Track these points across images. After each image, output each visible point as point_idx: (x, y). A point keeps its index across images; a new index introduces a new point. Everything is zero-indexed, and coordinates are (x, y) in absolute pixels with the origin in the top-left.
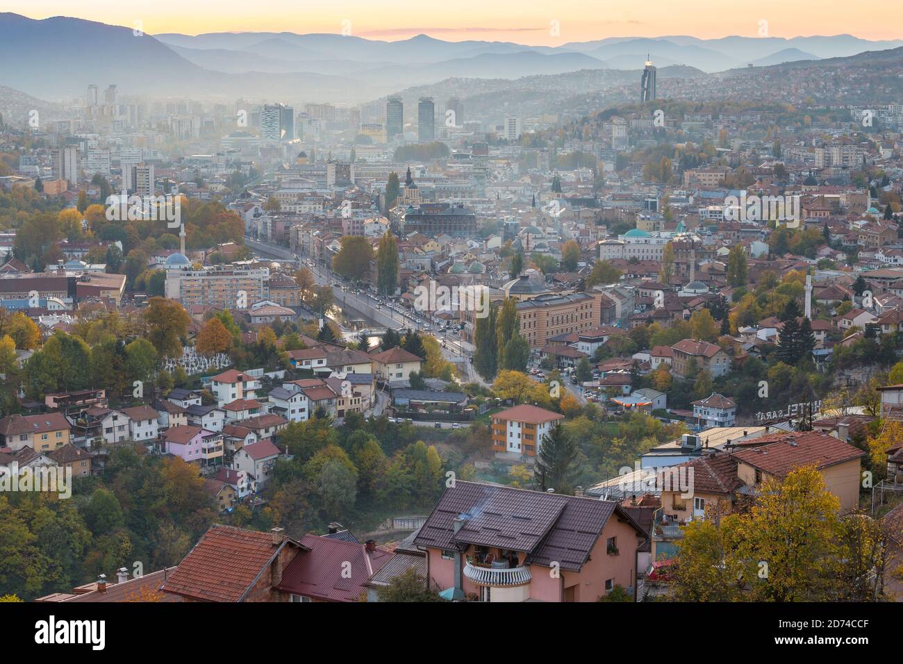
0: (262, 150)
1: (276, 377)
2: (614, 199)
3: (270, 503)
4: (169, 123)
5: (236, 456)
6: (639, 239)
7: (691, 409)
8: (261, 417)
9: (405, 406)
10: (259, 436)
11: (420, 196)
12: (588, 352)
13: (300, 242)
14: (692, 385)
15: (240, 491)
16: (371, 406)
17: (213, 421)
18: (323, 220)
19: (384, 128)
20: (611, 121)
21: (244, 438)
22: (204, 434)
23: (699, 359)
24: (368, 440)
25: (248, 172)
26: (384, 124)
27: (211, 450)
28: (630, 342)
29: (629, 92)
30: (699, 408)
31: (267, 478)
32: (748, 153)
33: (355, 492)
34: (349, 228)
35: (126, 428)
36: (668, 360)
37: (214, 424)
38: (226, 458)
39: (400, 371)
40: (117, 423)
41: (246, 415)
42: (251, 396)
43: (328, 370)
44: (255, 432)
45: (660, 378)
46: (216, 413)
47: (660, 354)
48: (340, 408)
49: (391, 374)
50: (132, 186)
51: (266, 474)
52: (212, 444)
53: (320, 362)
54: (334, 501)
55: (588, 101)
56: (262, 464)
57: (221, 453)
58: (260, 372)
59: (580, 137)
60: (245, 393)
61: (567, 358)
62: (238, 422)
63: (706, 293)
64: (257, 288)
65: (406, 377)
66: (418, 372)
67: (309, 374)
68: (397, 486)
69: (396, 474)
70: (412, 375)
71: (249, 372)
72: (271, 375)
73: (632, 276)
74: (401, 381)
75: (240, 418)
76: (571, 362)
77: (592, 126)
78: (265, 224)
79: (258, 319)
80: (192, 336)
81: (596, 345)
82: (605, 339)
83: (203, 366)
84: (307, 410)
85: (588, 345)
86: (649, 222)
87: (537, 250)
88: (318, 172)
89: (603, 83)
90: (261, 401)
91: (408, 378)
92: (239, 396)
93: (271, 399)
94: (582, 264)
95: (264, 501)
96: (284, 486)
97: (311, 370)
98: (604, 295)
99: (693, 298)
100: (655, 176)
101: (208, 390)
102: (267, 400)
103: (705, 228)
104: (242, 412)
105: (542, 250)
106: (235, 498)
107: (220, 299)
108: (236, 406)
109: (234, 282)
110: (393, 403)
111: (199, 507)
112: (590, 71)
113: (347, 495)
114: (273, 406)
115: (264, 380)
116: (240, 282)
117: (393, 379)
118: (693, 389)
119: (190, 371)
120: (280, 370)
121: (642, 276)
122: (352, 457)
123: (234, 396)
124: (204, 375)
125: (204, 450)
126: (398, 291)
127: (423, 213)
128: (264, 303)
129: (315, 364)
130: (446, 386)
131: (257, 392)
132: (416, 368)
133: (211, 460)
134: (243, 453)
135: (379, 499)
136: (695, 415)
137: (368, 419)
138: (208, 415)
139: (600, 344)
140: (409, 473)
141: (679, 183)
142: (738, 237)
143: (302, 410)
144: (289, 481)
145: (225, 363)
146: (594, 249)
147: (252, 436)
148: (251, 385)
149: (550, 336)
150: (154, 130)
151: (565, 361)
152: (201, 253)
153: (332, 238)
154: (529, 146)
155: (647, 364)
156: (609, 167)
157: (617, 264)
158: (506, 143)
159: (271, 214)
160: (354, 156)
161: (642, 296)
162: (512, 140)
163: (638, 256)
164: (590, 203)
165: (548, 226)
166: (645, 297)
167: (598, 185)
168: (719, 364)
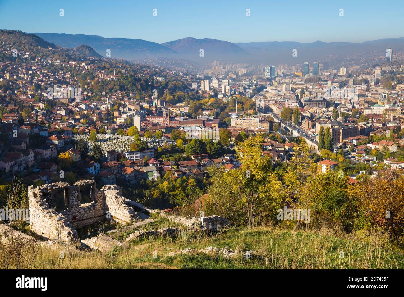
0: (265, 80)
2: (372, 95)
6: (378, 107)
7: (383, 161)
12: (355, 143)
13: (272, 109)
14: (384, 154)
18: (279, 102)
19: (302, 72)
20: (376, 68)
25: (260, 87)
28: (367, 140)
30: (386, 161)
34: (287, 105)
36: (377, 147)
40: (211, 163)
45: (374, 152)
47: (375, 145)
59: (365, 74)
63: (396, 125)
64: (257, 123)
73: (374, 119)
76: (349, 146)
78: (263, 103)
79: (257, 132)
82: (360, 139)
85: (355, 141)
86: (382, 102)
87: (344, 111)
88: (280, 87)
94: (358, 115)
97: (267, 149)
98: (362, 126)
99: (392, 126)
100: (387, 87)
105: (346, 111)
107: (246, 126)
109: (250, 122)
116: (252, 122)
118: (384, 156)
121: (377, 119)
127: (310, 100)
128: (259, 128)
141: (394, 89)
146: (363, 110)
150: (233, 73)
152: (242, 113)
153: (281, 108)
154: (348, 77)
155: (371, 147)
156: (373, 84)
157: (369, 116)
158: (341, 76)
159: (265, 100)
160: (292, 81)
161: (375, 126)
162: (343, 76)
163: (377, 113)
164: (363, 96)
165: (349, 103)
166: (376, 126)
167: (368, 90)
168: (393, 148)
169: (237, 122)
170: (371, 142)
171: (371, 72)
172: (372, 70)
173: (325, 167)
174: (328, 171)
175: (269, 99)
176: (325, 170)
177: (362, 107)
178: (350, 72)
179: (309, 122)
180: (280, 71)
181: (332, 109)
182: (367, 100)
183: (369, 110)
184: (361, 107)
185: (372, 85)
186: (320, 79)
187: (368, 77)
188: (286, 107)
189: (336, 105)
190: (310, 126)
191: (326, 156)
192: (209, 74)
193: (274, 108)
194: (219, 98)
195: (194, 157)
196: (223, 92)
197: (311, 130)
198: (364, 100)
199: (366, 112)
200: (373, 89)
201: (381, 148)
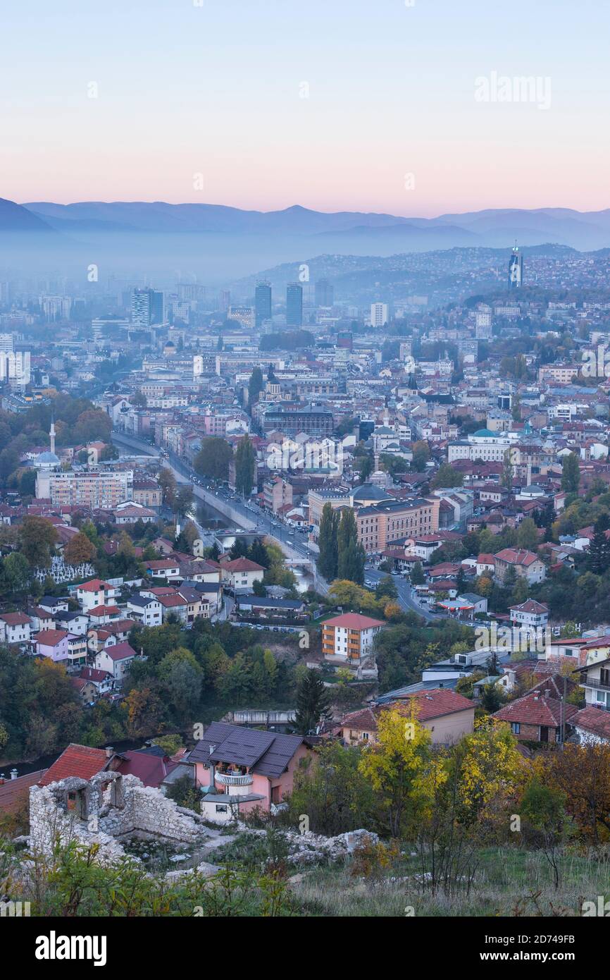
0: (132, 335)
1: (134, 585)
2: (468, 396)
3: (126, 699)
4: (41, 303)
5: (97, 657)
6: (487, 438)
7: (508, 612)
8: (120, 622)
9: (248, 611)
10: (118, 639)
11: (282, 391)
12: (424, 556)
13: (165, 438)
14: (511, 591)
15: (101, 687)
16: (218, 612)
17: (77, 626)
18: (187, 417)
19: (253, 312)
20: (477, 308)
21: (105, 641)
22: (70, 637)
23: (518, 567)
24: (213, 643)
25: (117, 360)
26: (253, 308)
27: (76, 652)
28: (462, 547)
29: (500, 273)
30: (516, 612)
31: (125, 676)
33: (200, 691)
34: (211, 425)
35: (3, 631)
36: (491, 567)
37: (79, 628)
38: (88, 658)
39: (245, 578)
41: (107, 619)
42: (112, 603)
43: (181, 579)
44: (115, 635)
45: (482, 585)
46: (80, 618)
47: (485, 561)
48: (190, 613)
49: (237, 582)
50: (5, 377)
51: (124, 672)
52: (78, 646)
53: (174, 572)
54: (181, 697)
55: (458, 282)
56: (120, 664)
57: (84, 654)
58: (118, 581)
59: (445, 325)
60: (106, 600)
61: (403, 561)
62: (100, 625)
63: (541, 497)
64: (121, 489)
65: (250, 585)
66: (260, 581)
67: (163, 582)
68: (237, 685)
69: (237, 674)
70: (255, 583)
71: (110, 582)
72: (130, 583)
73: (477, 477)
74: (246, 588)
75: (101, 622)
76: (408, 565)
77: (457, 313)
78: (132, 418)
79: (122, 519)
80: (61, 545)
81: (431, 550)
82: (440, 544)
83: (70, 576)
84: (160, 615)
85: (424, 549)
86: (499, 421)
87: (389, 449)
88: (185, 362)
89: (476, 262)
90: (120, 607)
91: (252, 586)
92: (101, 603)
93: (129, 605)
94: (431, 464)
95: (121, 697)
96: (139, 683)
97: (166, 579)
98: (444, 500)
99: (529, 501)
100: (511, 372)
101: (74, 598)
102: (126, 606)
103: (551, 427)
104: (103, 617)
105: (393, 450)
106: (97, 693)
107: (88, 499)
108: (99, 611)
109: (101, 483)
110: (238, 609)
111: (65, 702)
112: (462, 249)
113: (193, 692)
114: (131, 611)
115: (123, 588)
116: (106, 483)
117: (238, 586)
118: (511, 595)
119: (60, 579)
120: (137, 579)
121: (486, 477)
122: (199, 658)
123: (96, 602)
124: (71, 583)
125: (70, 652)
126: (255, 491)
127: (283, 411)
128: (128, 504)
129: (168, 573)
130: (285, 593)
131: (117, 599)
132: (259, 576)
133: (76, 660)
134: (104, 654)
135: (222, 695)
136: (512, 619)
137: (214, 623)
138: (74, 620)
139: (435, 548)
140: (248, 673)
141: (533, 378)
142: (582, 437)
143: (156, 615)
144: (143, 679)
145: (89, 573)
146: (444, 448)
147: (112, 639)
148: (111, 593)
149: (390, 540)
150: (25, 309)
151: (401, 563)
152: (70, 451)
153: (194, 437)
154: (393, 334)
155: (474, 570)
156: (470, 358)
157: (462, 465)
158: (371, 330)
159: (139, 409)
160: (221, 343)
161: (482, 499)
162: (378, 328)
163: (485, 457)
164: (445, 400)
165: (401, 424)
166: (484, 499)
167: (457, 378)
168: (535, 573)
169: (58, 485)
170: (473, 552)
171: (462, 320)
172: (465, 313)
173: (346, 636)
174: (355, 646)
175: (154, 405)
176: (346, 645)
177: (443, 436)
178: (399, 315)
179: (284, 487)
180: (180, 305)
181: (351, 440)
182: (457, 413)
183: (463, 448)
184: (437, 438)
185: (468, 364)
186: (308, 338)
187: (453, 334)
188: (208, 433)
189: (366, 431)
190: (289, 500)
191: (347, 599)
193: (171, 435)
197: (290, 513)
198: (445, 413)
199: (456, 453)
200: (470, 377)
201: (501, 570)
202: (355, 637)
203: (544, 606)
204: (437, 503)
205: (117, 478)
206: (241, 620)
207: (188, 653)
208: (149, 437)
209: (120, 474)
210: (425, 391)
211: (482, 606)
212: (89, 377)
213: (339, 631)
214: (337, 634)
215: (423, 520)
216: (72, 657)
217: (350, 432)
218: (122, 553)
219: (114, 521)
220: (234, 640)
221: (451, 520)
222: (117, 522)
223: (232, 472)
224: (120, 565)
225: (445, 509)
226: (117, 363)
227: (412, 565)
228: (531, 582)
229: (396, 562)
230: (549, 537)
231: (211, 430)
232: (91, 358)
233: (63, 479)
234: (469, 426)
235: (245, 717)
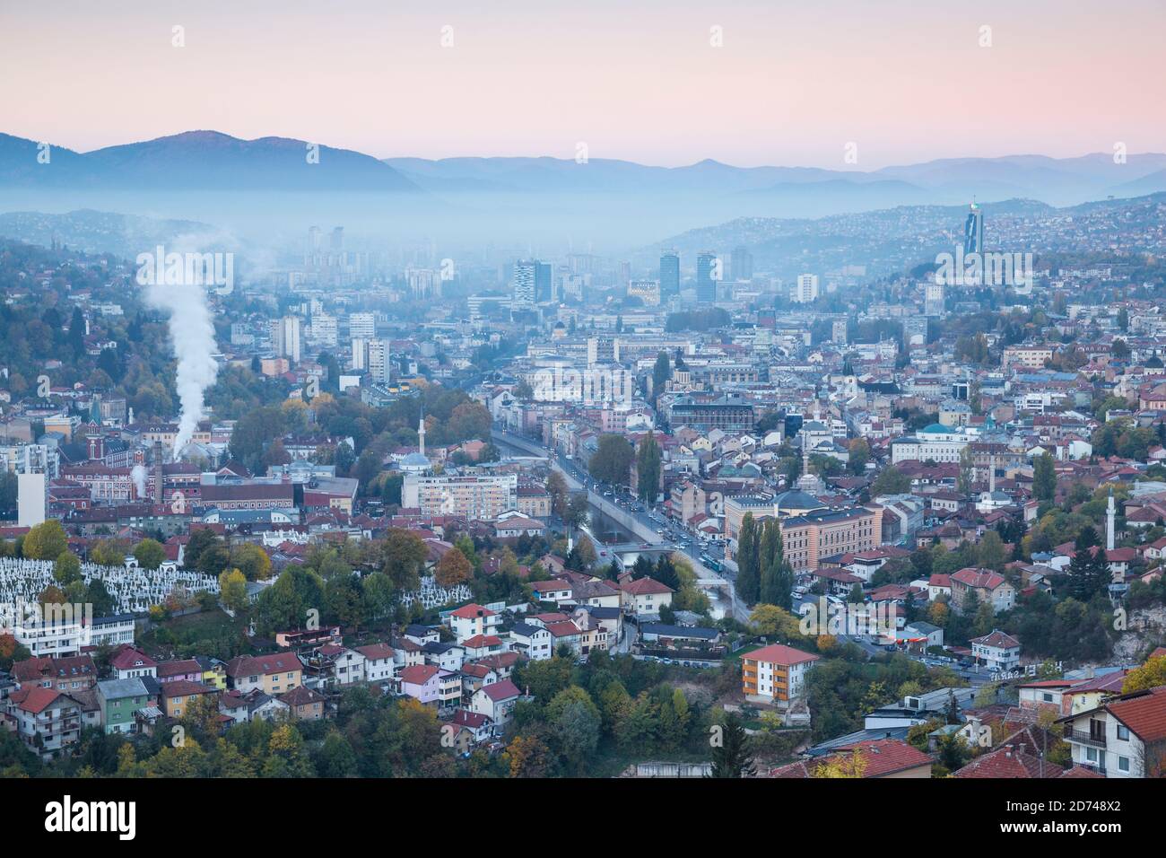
0: (514, 314)
1: (518, 610)
2: (916, 384)
3: (508, 748)
4: (407, 277)
5: (474, 697)
6: (941, 435)
7: (970, 646)
8: (502, 655)
9: (653, 642)
10: (498, 675)
11: (692, 379)
12: (864, 576)
13: (554, 435)
14: (972, 620)
15: (478, 734)
16: (618, 642)
17: (451, 660)
18: (580, 411)
19: (657, 286)
20: (926, 279)
21: (483, 677)
22: (442, 674)
23: (981, 591)
24: (612, 681)
25: (497, 344)
26: (657, 282)
27: (449, 691)
28: (910, 565)
29: (954, 236)
30: (978, 646)
31: (507, 720)
32: (1088, 321)
33: (597, 738)
34: (609, 420)
35: (361, 667)
36: (947, 591)
37: (453, 662)
38: (464, 698)
39: (649, 602)
40: (352, 663)
41: (486, 652)
42: (492, 632)
43: (574, 603)
44: (495, 671)
45: (937, 611)
46: (453, 650)
47: (939, 583)
48: (585, 644)
49: (640, 606)
50: (364, 364)
51: (506, 716)
52: (451, 684)
53: (565, 594)
54: (575, 746)
55: (903, 248)
56: (502, 705)
57: (459, 694)
58: (500, 606)
59: (888, 299)
60: (485, 629)
61: (839, 582)
62: (478, 659)
63: (1008, 505)
64: (503, 496)
65: (656, 610)
66: (668, 605)
67: (552, 607)
68: (641, 731)
69: (640, 718)
70: (662, 608)
71: (490, 607)
72: (514, 608)
73: (927, 481)
74: (650, 615)
75: (479, 655)
76: (844, 587)
77: (902, 284)
78: (516, 413)
79: (503, 532)
80: (432, 564)
81: (873, 569)
82: (884, 562)
83: (442, 600)
84: (549, 647)
85: (865, 567)
86: (954, 414)
87: (820, 448)
88: (578, 346)
89: (925, 223)
90: (502, 637)
91: (658, 611)
92: (479, 632)
93: (512, 634)
94: (871, 466)
95: (502, 746)
96: (523, 728)
97: (555, 603)
98: (888, 509)
99: (992, 511)
100: (968, 355)
101: (447, 626)
102: (508, 636)
103: (1020, 422)
104: (481, 649)
105: (826, 449)
106: (473, 742)
107: (463, 508)
108: (476, 642)
109: (479, 490)
110: (641, 639)
111: (434, 752)
112: (907, 208)
113: (588, 739)
114: (514, 642)
115: (505, 615)
116: (485, 490)
117: (642, 611)
118: (972, 625)
119: (430, 604)
120: (522, 603)
121: (938, 481)
122: (595, 699)
123: (473, 631)
124: (443, 609)
125: (441, 692)
126: (661, 498)
127: (693, 403)
128: (511, 514)
129: (559, 596)
130: (698, 620)
131: (499, 628)
132: (666, 599)
133: (448, 701)
134: (481, 693)
135: (622, 744)
136: (974, 654)
137: (613, 656)
138: (447, 653)
139: (878, 567)
140: (654, 716)
141: (995, 362)
142: (1058, 433)
143: (544, 647)
144: (529, 724)
145: (465, 596)
146: (887, 446)
147: (492, 676)
148: (491, 620)
149: (823, 556)
150: (388, 284)
151: (837, 585)
152: (442, 451)
153: (589, 435)
154: (826, 311)
155: (926, 593)
156: (918, 339)
157: (909, 467)
158: (798, 307)
159: (524, 402)
160: (619, 324)
161: (934, 508)
162: (807, 304)
163: (937, 457)
164: (888, 389)
165: (835, 418)
166: (937, 508)
167: (903, 362)
168: (1002, 598)
169: (429, 492)
170: (923, 570)
171: (908, 293)
172: (912, 285)
173: (771, 672)
174: (782, 685)
176: (771, 683)
177: (886, 432)
178: (831, 288)
179: (695, 493)
180: (571, 279)
181: (774, 438)
182: (903, 405)
183: (911, 446)
184: (878, 434)
185: (916, 346)
186: (723, 317)
187: (897, 310)
188: (606, 429)
189: (792, 427)
190: (701, 510)
191: (771, 628)
192: (291, 286)
193: (561, 432)
194: (342, 388)
195: (287, 639)
196: (357, 362)
197: (703, 525)
198: (888, 405)
199: (901, 453)
200: (918, 362)
201: (959, 595)
202: (781, 674)
203: (1013, 638)
204: (879, 513)
205: (498, 483)
206: (645, 653)
207: (582, 692)
208: (535, 435)
209: (501, 478)
210: (864, 378)
211: (936, 637)
212: (465, 364)
213: (763, 667)
214: (760, 670)
215: (863, 533)
216: (443, 697)
217: (774, 428)
218: (504, 572)
219: (495, 534)
220: (637, 677)
221: (897, 533)
222: (498, 536)
223: (634, 476)
224: (503, 587)
225: (890, 521)
226: (498, 347)
227: (850, 588)
228: (997, 609)
229: (831, 582)
230: (1018, 555)
231: (609, 427)
232: (466, 342)
233: (434, 485)
234: (917, 420)
235: (651, 771)
